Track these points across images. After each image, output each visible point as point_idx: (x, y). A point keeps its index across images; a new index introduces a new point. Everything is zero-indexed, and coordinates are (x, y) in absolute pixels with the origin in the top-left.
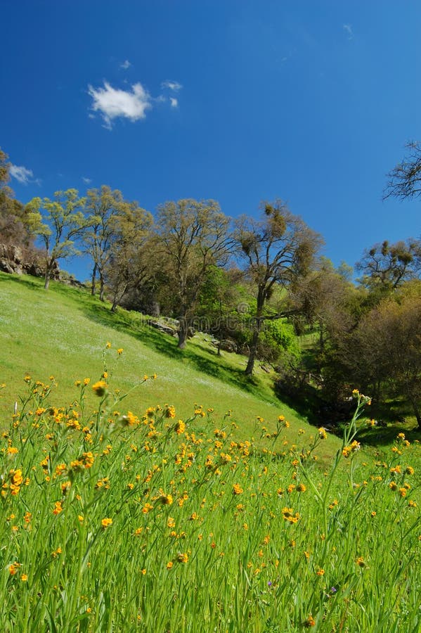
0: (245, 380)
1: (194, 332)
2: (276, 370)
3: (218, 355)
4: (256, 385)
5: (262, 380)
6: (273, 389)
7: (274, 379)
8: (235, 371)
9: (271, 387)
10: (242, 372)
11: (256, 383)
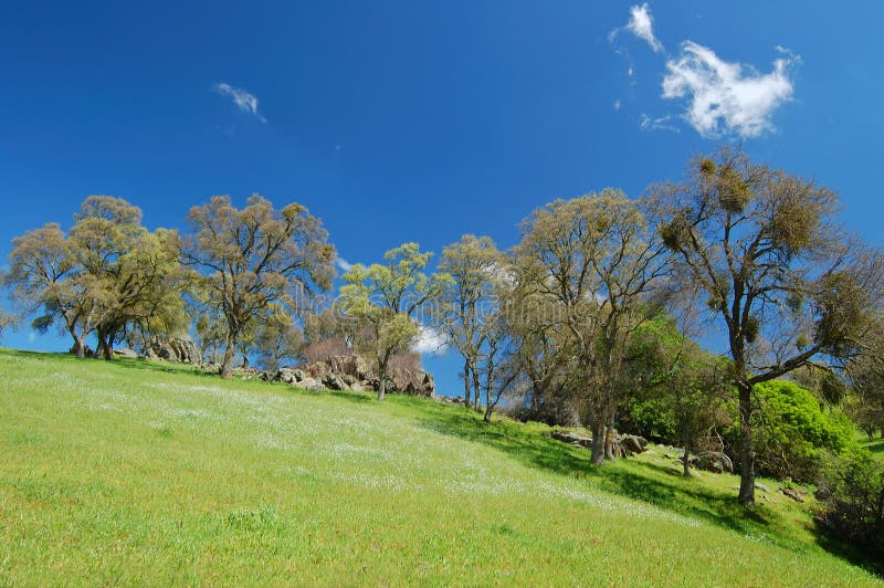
0: (741, 513)
1: (643, 444)
2: (819, 496)
3: (687, 475)
4: (766, 523)
5: (783, 514)
6: (812, 531)
7: (814, 513)
8: (717, 499)
9: (806, 528)
10: (734, 499)
11: (766, 518)
